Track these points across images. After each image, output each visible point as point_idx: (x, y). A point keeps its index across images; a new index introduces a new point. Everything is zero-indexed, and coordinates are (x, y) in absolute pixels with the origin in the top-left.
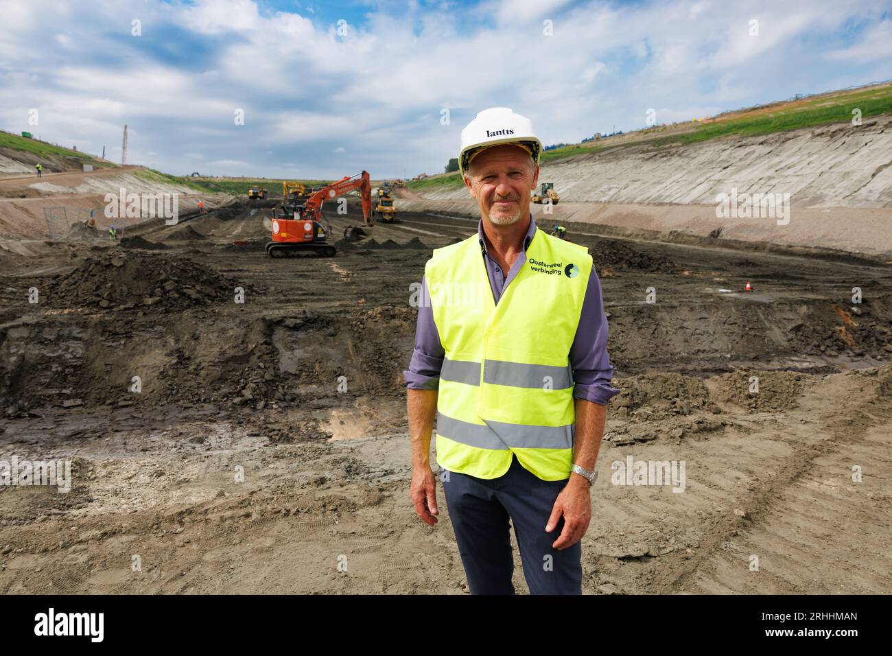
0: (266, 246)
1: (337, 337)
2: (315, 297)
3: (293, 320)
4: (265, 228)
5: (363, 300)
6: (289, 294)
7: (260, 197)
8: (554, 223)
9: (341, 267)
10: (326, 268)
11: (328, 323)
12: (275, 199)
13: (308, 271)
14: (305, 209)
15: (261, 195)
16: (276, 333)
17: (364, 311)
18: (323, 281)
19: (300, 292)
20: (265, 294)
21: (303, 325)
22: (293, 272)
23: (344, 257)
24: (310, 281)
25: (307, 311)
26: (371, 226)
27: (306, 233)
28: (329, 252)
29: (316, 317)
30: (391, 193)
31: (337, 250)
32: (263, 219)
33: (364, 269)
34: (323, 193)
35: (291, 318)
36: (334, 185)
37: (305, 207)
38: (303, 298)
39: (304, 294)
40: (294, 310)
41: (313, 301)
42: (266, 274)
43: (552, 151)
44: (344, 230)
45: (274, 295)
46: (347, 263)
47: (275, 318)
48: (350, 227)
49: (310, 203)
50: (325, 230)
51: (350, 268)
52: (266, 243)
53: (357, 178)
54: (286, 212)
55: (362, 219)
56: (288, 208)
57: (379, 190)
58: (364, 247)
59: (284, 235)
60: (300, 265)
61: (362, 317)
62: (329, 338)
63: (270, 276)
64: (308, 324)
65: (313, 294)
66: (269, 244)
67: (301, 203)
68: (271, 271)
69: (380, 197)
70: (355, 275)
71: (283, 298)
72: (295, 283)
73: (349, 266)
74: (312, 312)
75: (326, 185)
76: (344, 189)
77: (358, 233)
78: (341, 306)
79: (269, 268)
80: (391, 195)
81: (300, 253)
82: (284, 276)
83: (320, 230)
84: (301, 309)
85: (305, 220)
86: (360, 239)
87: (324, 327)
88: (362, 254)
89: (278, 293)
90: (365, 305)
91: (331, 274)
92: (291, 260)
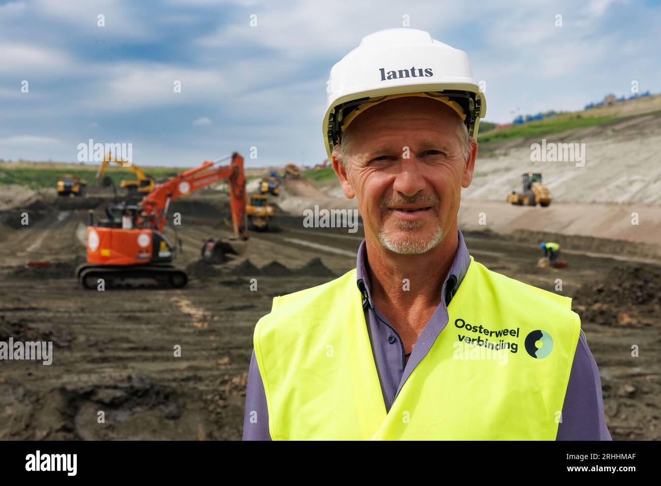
0: (78, 269)
1: (182, 419)
2: (149, 354)
3: (110, 391)
4: (79, 241)
5: (226, 360)
6: (108, 348)
7: (75, 194)
8: (540, 237)
9: (195, 304)
10: (171, 305)
11: (167, 397)
12: (97, 196)
13: (141, 311)
14: (140, 212)
15: (76, 189)
16: (81, 412)
17: (226, 377)
18: (163, 328)
19: (126, 345)
20: (69, 348)
21: (127, 400)
22: (117, 312)
23: (201, 288)
24: (143, 327)
25: (134, 376)
26: (245, 239)
27: (141, 250)
28: (177, 280)
29: (148, 387)
30: (281, 188)
31: (190, 277)
32: (76, 227)
33: (232, 309)
34: (168, 188)
35: (107, 387)
36: (189, 175)
37: (140, 208)
38: (130, 354)
39: (132, 349)
40: (114, 375)
41: (145, 359)
42: (74, 315)
43: (536, 123)
44: (202, 244)
45: (83, 350)
46: (205, 299)
47: (82, 388)
48: (211, 241)
49: (148, 203)
50: (171, 245)
51: (210, 306)
52: (77, 265)
53: (224, 164)
54: (110, 217)
55: (231, 229)
56: (113, 210)
57: (261, 183)
58: (234, 272)
59: (106, 252)
60: (129, 300)
61: (222, 388)
62: (167, 421)
63: (80, 318)
64: (135, 398)
65: (146, 349)
66: (81, 266)
67: (135, 202)
68: (83, 310)
69: (263, 193)
70: (216, 318)
71: (97, 355)
72: (119, 330)
73: (208, 303)
74: (141, 380)
75: (174, 174)
76: (206, 181)
77: (224, 250)
78: (190, 368)
79: (79, 304)
80: (281, 190)
81: (131, 281)
82: (101, 318)
83: (163, 245)
84: (125, 374)
85: (141, 229)
86: (226, 260)
87: (159, 404)
88: (229, 284)
89: (91, 346)
90: (229, 367)
91: (178, 316)
92: (116, 293)
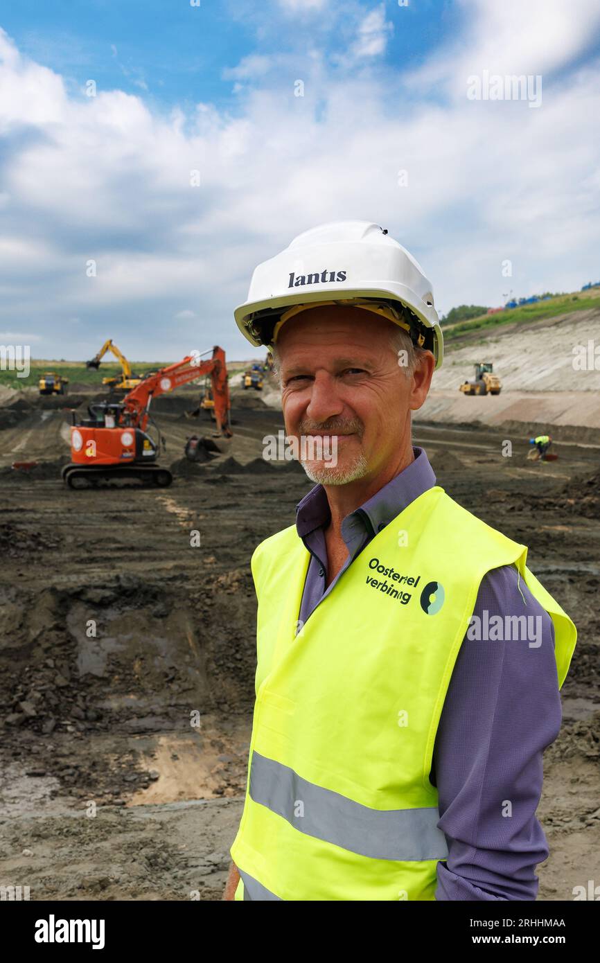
0: (63, 470)
1: (169, 618)
2: (136, 554)
3: (99, 591)
4: (63, 441)
5: (212, 559)
6: (95, 549)
7: (57, 392)
8: (531, 428)
9: (180, 503)
10: (156, 504)
11: (155, 596)
12: (80, 393)
13: (127, 511)
14: (122, 410)
15: (58, 387)
16: (71, 612)
17: (212, 576)
18: (150, 528)
19: (113, 546)
20: (57, 549)
21: (116, 599)
22: (103, 512)
23: (185, 487)
24: (129, 526)
25: (121, 576)
26: (229, 436)
27: (124, 449)
28: (161, 480)
29: (136, 586)
30: (264, 381)
31: (174, 476)
32: (60, 427)
33: (217, 507)
34: (150, 384)
35: (96, 587)
36: (170, 371)
37: (122, 407)
38: (117, 554)
39: (119, 549)
40: (102, 574)
41: (132, 560)
42: (61, 515)
43: (530, 306)
44: (186, 442)
45: (72, 550)
46: (191, 498)
47: (72, 588)
48: (194, 438)
49: (130, 401)
50: (154, 444)
51: (194, 505)
52: (63, 465)
53: (205, 358)
54: (91, 415)
56: (95, 409)
57: (244, 377)
58: (218, 470)
59: (91, 452)
60: (115, 500)
61: (208, 587)
62: (155, 620)
63: (67, 519)
64: (123, 597)
65: (132, 549)
66: (66, 467)
67: (117, 400)
68: (69, 510)
69: (246, 388)
70: (201, 517)
71: (85, 555)
72: (106, 530)
73: (192, 502)
74: (129, 580)
75: (155, 370)
76: (188, 376)
77: (207, 447)
78: (176, 567)
79: (66, 505)
80: (264, 384)
81: (116, 481)
82: (88, 518)
83: (146, 443)
84: (113, 574)
85: (123, 428)
86: (210, 458)
87: (148, 602)
88: (214, 482)
89: (79, 546)
90: (215, 566)
91: (163, 516)
92: (101, 493)
